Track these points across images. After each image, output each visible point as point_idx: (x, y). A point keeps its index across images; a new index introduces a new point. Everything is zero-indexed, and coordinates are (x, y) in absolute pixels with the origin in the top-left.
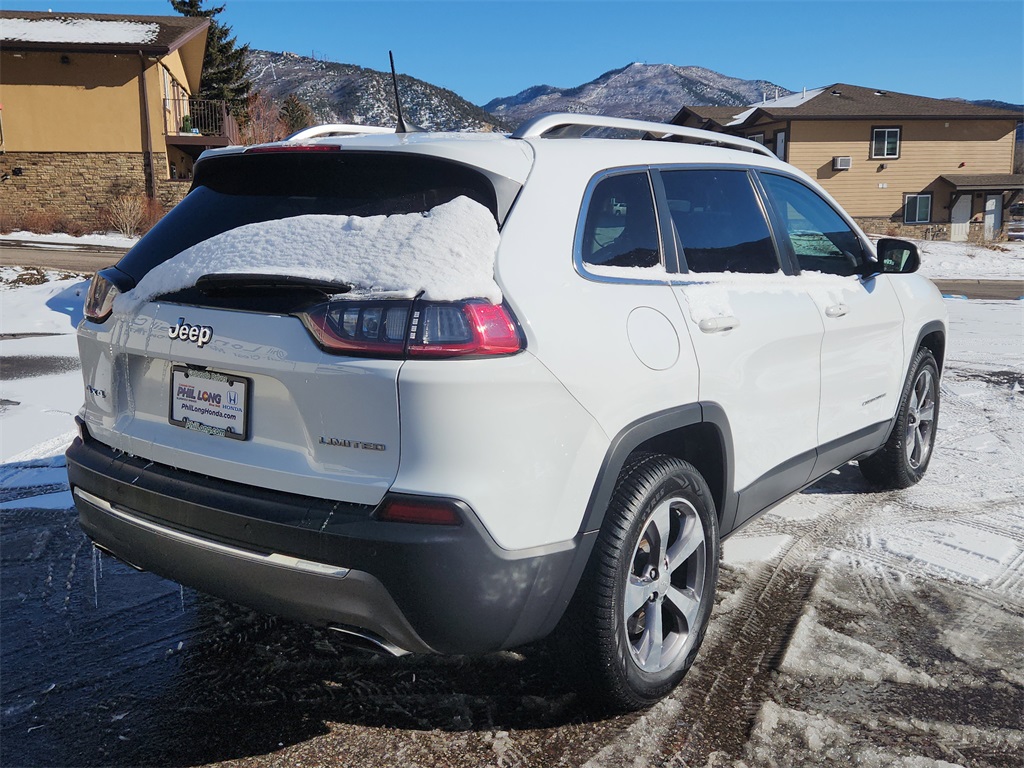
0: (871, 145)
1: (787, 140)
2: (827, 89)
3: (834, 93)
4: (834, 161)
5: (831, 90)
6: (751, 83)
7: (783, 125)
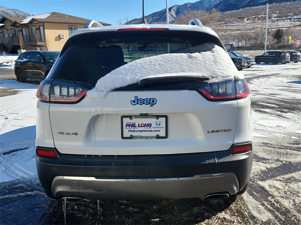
0: (69, 31)
1: (44, 29)
2: (52, 13)
3: (55, 15)
4: (59, 36)
5: (53, 14)
6: (12, 10)
7: (42, 24)
